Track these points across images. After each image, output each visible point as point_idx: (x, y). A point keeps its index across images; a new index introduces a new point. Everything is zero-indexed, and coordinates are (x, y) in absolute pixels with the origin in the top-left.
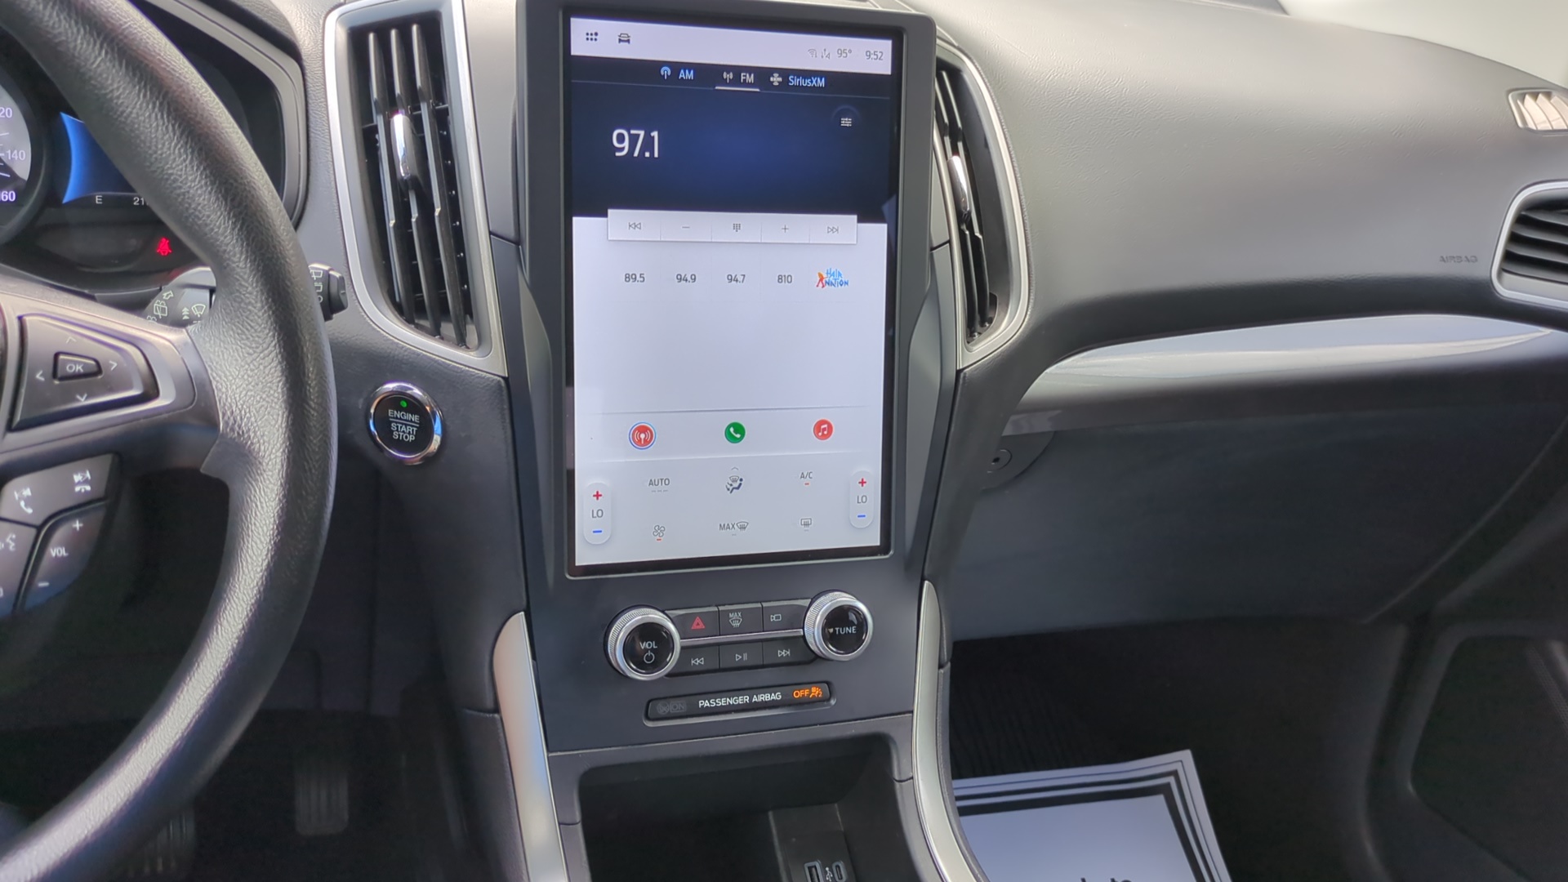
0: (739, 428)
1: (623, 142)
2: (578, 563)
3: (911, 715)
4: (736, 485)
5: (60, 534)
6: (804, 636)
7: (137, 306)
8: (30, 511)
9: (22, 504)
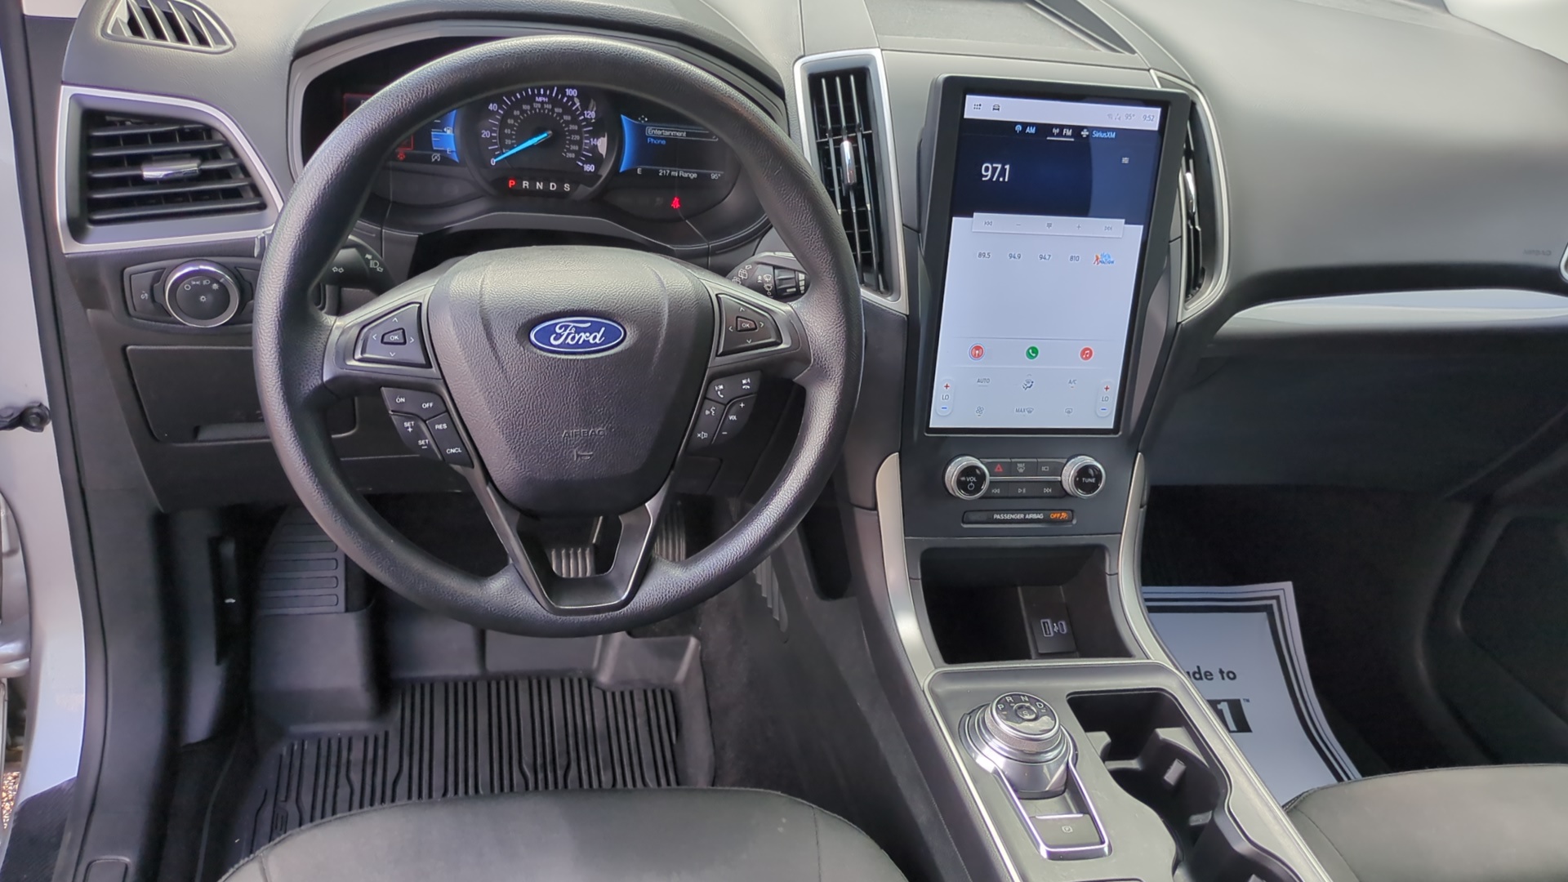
0: (1035, 350)
1: (989, 171)
2: (931, 426)
3: (1119, 535)
4: (1029, 385)
5: (734, 409)
6: (1061, 482)
7: (723, 272)
8: (722, 396)
9: (719, 393)
